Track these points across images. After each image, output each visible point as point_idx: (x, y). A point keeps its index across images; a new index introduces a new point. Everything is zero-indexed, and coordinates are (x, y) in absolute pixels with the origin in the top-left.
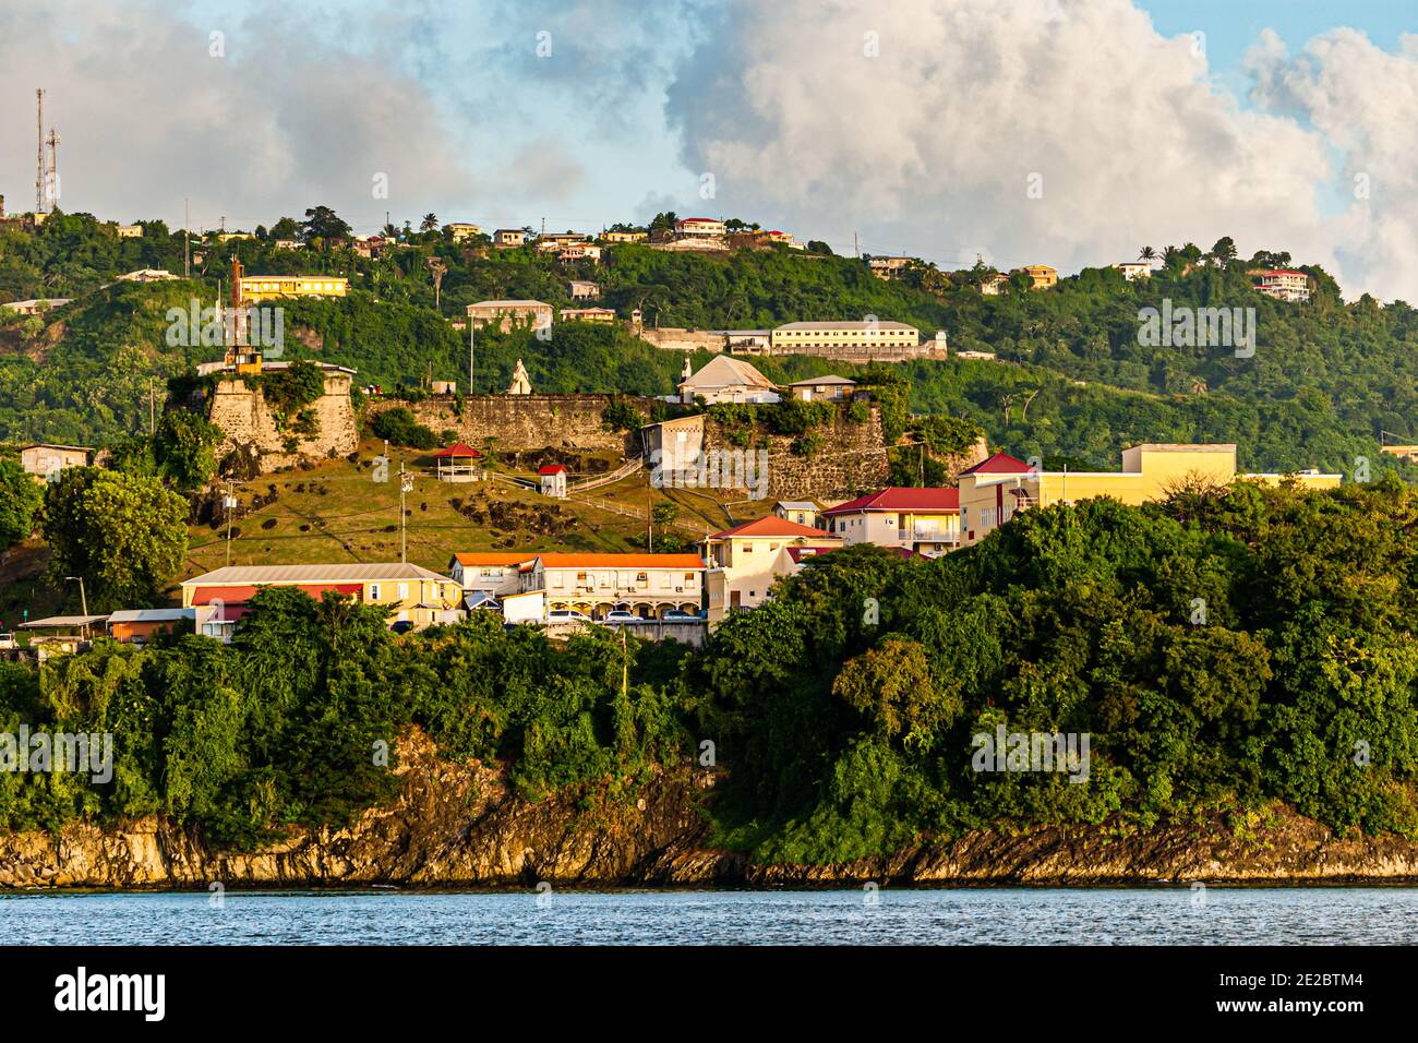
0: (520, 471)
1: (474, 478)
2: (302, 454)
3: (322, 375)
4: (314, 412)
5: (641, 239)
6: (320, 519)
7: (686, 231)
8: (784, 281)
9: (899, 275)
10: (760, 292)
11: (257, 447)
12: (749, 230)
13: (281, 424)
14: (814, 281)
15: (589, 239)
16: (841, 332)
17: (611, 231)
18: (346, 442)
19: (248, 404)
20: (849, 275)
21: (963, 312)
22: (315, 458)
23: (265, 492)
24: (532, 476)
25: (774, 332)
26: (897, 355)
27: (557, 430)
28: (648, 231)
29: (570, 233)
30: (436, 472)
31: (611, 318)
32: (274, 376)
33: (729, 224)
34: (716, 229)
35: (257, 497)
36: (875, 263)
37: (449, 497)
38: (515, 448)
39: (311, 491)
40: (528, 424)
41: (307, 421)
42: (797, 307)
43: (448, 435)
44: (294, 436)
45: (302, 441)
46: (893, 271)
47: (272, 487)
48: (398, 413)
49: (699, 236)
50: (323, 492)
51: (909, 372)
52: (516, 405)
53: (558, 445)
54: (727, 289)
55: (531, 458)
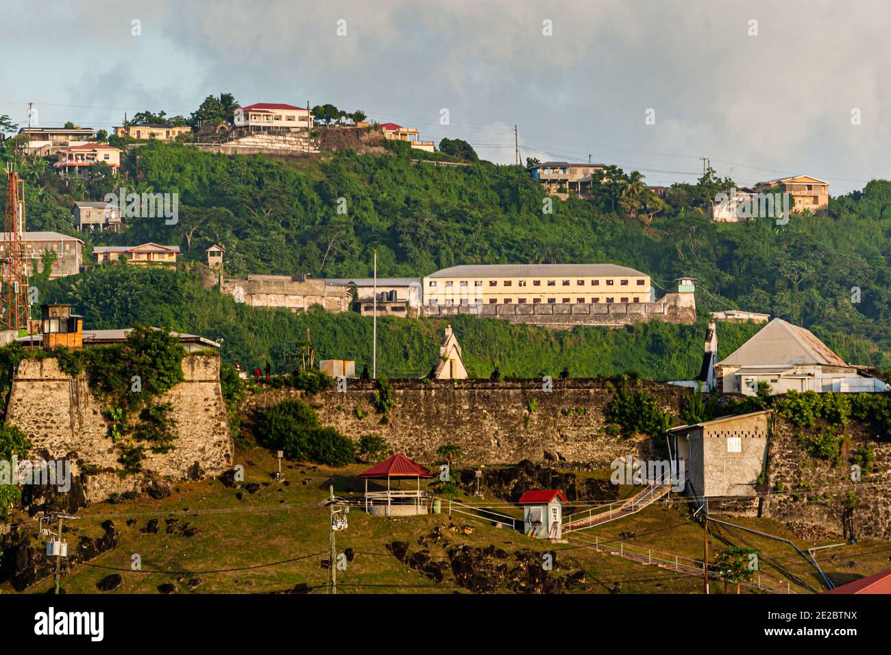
0: (482, 498)
1: (422, 511)
2: (149, 474)
3: (181, 349)
4: (168, 407)
5: (180, 137)
6: (189, 574)
7: (253, 122)
8: (407, 201)
9: (584, 191)
10: (372, 218)
11: (80, 463)
12: (349, 121)
13: (114, 426)
14: (454, 203)
15: (101, 136)
16: (530, 281)
17: (134, 124)
18: (214, 454)
19: (64, 395)
20: (506, 192)
21: (686, 249)
22: (168, 478)
23: (97, 532)
24: (505, 507)
25: (427, 280)
26: (618, 316)
27: (536, 435)
28: (192, 123)
29: (69, 126)
30: (363, 499)
31: (173, 259)
32: (105, 351)
33: (316, 112)
34: (298, 120)
35: (85, 540)
36: (547, 174)
37: (386, 540)
38: (473, 463)
39: (169, 531)
40: (490, 425)
41: (155, 421)
42: (431, 242)
43: (369, 444)
44: (136, 445)
45: (149, 453)
46: (573, 185)
47: (107, 525)
48: (292, 408)
49: (271, 131)
50: (188, 533)
51: (638, 343)
52: (471, 397)
53: (538, 457)
54: (320, 214)
55: (498, 477)
